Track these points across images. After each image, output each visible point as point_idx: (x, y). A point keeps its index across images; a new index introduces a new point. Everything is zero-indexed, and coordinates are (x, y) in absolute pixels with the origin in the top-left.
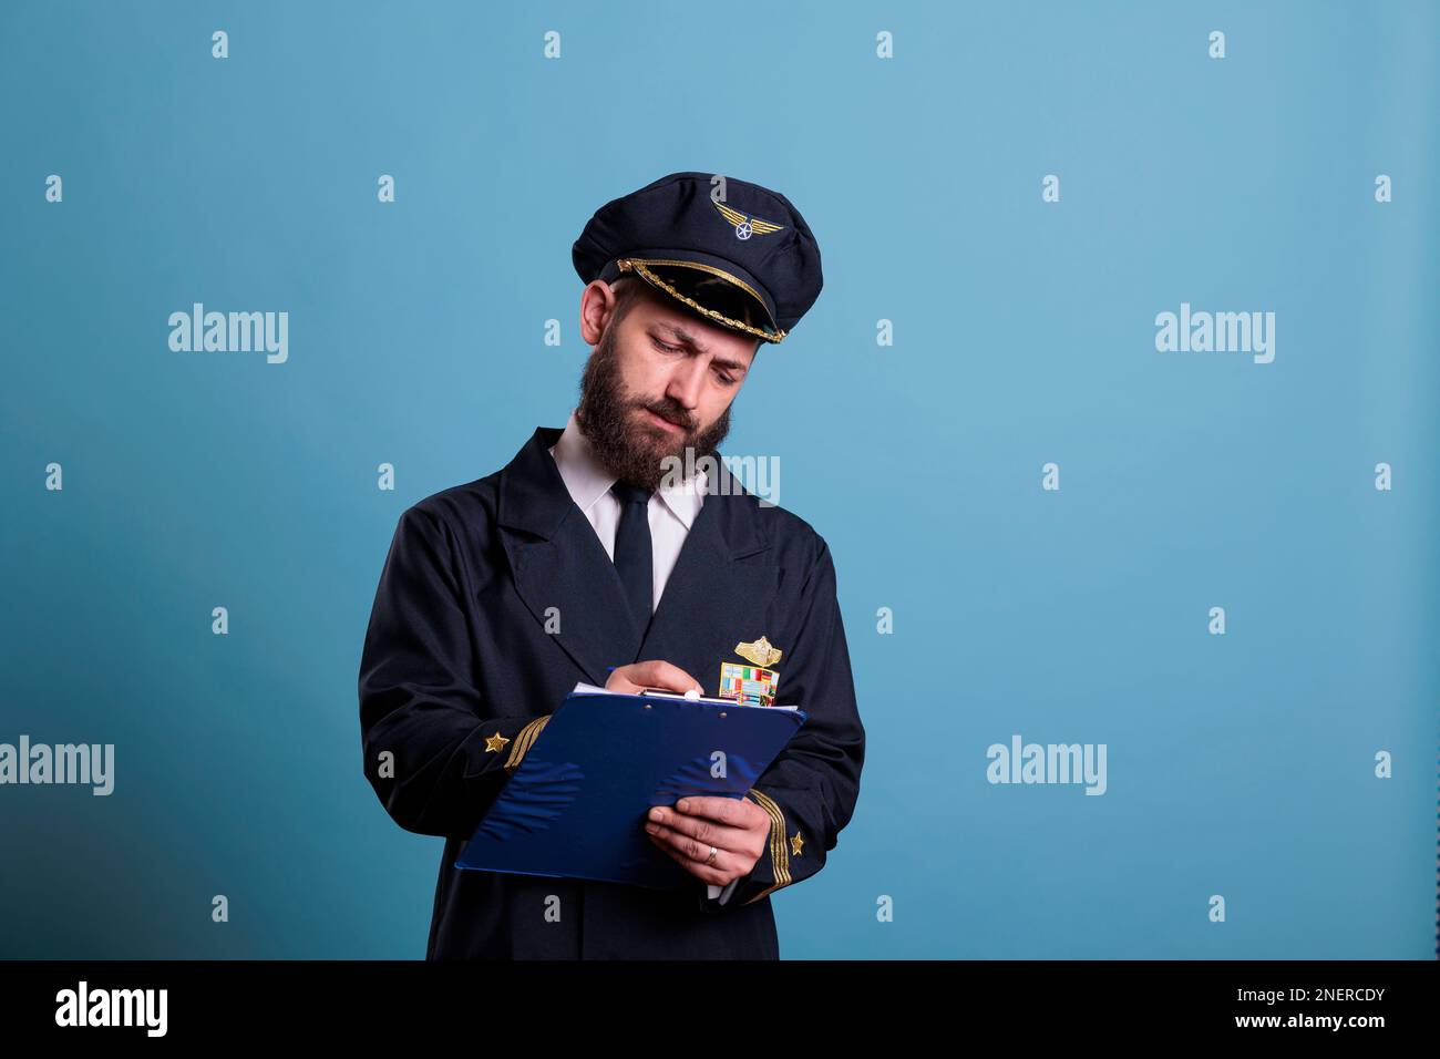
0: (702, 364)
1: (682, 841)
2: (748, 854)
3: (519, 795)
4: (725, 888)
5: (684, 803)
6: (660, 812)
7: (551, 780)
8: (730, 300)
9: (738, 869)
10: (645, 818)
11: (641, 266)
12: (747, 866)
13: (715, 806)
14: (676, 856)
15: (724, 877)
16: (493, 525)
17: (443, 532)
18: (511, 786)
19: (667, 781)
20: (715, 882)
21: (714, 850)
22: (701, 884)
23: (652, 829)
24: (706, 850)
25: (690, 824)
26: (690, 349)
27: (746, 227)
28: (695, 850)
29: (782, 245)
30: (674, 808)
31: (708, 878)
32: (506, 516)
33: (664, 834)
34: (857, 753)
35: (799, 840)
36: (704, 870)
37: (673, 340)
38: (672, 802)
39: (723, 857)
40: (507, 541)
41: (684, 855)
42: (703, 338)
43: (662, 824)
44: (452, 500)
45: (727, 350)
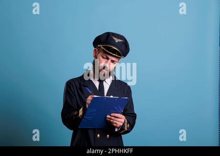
0: (110, 61)
1: (112, 121)
2: (122, 122)
4: (118, 129)
5: (112, 115)
6: (108, 116)
8: (114, 51)
9: (120, 124)
10: (106, 117)
11: (101, 46)
12: (122, 124)
13: (116, 115)
19: (109, 111)
20: (117, 127)
22: (115, 127)
23: (107, 119)
24: (115, 122)
25: (113, 118)
26: (108, 59)
27: (117, 40)
29: (123, 43)
30: (110, 115)
32: (82, 84)
33: (109, 120)
34: (135, 117)
35: (128, 125)
36: (115, 125)
37: (105, 57)
39: (118, 123)
41: (112, 123)
42: (110, 57)
43: (109, 118)
45: (114, 59)
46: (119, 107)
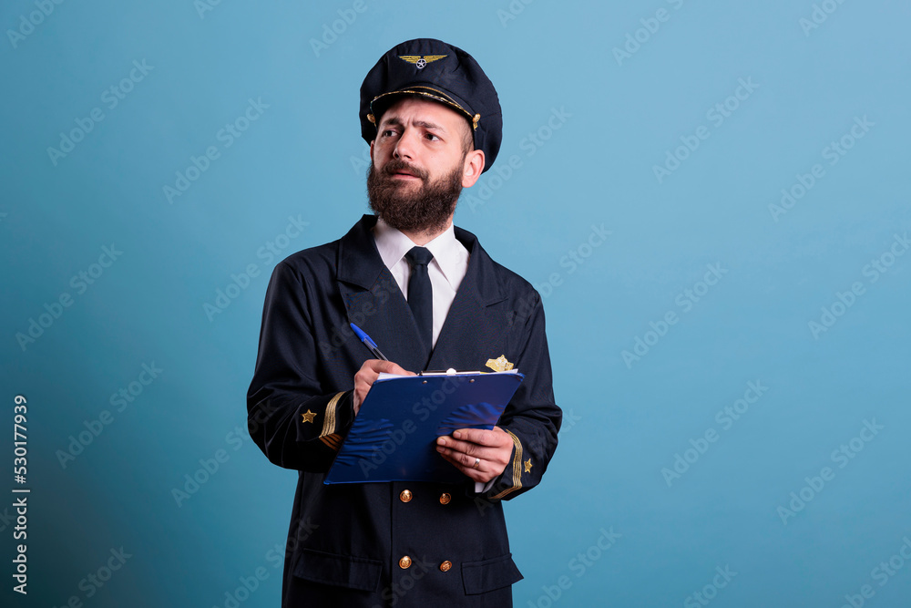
1: (458, 456)
2: (501, 462)
3: (355, 440)
4: (486, 484)
5: (458, 433)
6: (443, 440)
7: (373, 430)
9: (494, 471)
10: (435, 443)
12: (500, 469)
13: (476, 434)
14: (456, 465)
15: (486, 477)
16: (334, 279)
17: (300, 279)
18: (350, 436)
19: (445, 421)
20: (480, 480)
21: (478, 460)
23: (440, 450)
24: (472, 460)
25: (462, 446)
28: (467, 460)
30: (451, 436)
31: (475, 477)
32: (343, 274)
33: (448, 452)
35: (529, 464)
36: (472, 472)
38: (449, 433)
39: (484, 464)
40: (344, 290)
41: (460, 463)
43: (445, 447)
44: (305, 257)
46: (486, 405)
